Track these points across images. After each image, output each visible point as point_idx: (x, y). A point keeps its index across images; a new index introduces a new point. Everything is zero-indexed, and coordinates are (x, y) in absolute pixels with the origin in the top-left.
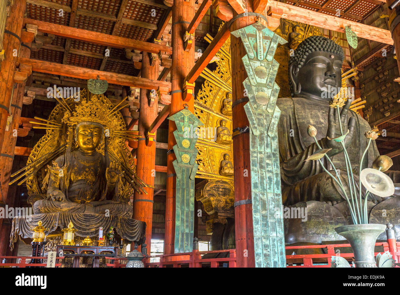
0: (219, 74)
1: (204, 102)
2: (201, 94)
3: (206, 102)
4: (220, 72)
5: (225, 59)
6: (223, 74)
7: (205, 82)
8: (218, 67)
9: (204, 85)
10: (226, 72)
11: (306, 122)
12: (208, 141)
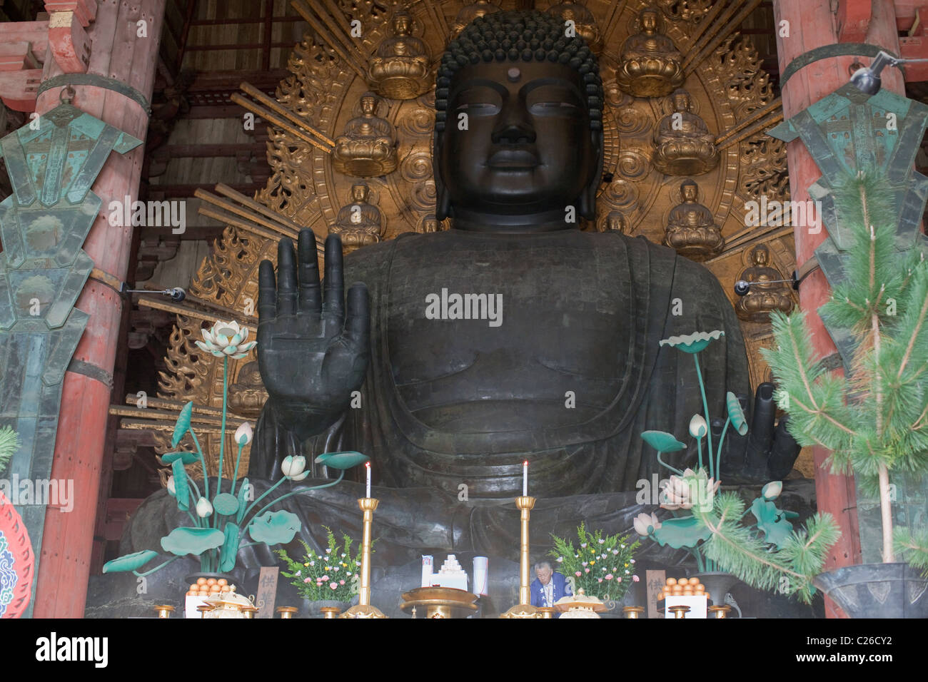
0: (273, 199)
1: (215, 293)
2: (210, 269)
3: (221, 291)
4: (279, 190)
5: (299, 146)
6: (289, 193)
7: (226, 232)
8: (274, 177)
9: (220, 244)
10: (303, 187)
11: (406, 314)
12: (210, 412)
